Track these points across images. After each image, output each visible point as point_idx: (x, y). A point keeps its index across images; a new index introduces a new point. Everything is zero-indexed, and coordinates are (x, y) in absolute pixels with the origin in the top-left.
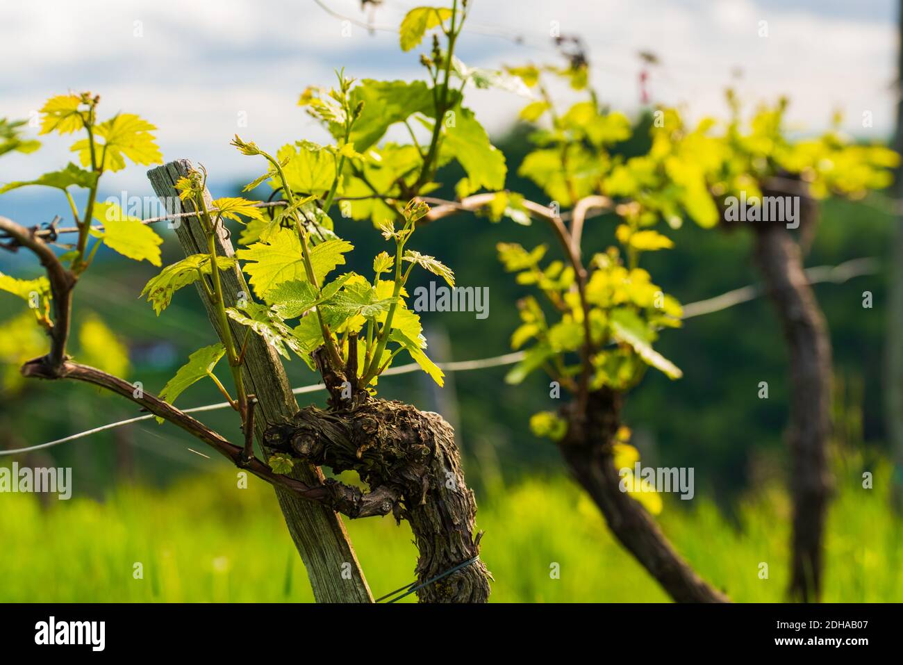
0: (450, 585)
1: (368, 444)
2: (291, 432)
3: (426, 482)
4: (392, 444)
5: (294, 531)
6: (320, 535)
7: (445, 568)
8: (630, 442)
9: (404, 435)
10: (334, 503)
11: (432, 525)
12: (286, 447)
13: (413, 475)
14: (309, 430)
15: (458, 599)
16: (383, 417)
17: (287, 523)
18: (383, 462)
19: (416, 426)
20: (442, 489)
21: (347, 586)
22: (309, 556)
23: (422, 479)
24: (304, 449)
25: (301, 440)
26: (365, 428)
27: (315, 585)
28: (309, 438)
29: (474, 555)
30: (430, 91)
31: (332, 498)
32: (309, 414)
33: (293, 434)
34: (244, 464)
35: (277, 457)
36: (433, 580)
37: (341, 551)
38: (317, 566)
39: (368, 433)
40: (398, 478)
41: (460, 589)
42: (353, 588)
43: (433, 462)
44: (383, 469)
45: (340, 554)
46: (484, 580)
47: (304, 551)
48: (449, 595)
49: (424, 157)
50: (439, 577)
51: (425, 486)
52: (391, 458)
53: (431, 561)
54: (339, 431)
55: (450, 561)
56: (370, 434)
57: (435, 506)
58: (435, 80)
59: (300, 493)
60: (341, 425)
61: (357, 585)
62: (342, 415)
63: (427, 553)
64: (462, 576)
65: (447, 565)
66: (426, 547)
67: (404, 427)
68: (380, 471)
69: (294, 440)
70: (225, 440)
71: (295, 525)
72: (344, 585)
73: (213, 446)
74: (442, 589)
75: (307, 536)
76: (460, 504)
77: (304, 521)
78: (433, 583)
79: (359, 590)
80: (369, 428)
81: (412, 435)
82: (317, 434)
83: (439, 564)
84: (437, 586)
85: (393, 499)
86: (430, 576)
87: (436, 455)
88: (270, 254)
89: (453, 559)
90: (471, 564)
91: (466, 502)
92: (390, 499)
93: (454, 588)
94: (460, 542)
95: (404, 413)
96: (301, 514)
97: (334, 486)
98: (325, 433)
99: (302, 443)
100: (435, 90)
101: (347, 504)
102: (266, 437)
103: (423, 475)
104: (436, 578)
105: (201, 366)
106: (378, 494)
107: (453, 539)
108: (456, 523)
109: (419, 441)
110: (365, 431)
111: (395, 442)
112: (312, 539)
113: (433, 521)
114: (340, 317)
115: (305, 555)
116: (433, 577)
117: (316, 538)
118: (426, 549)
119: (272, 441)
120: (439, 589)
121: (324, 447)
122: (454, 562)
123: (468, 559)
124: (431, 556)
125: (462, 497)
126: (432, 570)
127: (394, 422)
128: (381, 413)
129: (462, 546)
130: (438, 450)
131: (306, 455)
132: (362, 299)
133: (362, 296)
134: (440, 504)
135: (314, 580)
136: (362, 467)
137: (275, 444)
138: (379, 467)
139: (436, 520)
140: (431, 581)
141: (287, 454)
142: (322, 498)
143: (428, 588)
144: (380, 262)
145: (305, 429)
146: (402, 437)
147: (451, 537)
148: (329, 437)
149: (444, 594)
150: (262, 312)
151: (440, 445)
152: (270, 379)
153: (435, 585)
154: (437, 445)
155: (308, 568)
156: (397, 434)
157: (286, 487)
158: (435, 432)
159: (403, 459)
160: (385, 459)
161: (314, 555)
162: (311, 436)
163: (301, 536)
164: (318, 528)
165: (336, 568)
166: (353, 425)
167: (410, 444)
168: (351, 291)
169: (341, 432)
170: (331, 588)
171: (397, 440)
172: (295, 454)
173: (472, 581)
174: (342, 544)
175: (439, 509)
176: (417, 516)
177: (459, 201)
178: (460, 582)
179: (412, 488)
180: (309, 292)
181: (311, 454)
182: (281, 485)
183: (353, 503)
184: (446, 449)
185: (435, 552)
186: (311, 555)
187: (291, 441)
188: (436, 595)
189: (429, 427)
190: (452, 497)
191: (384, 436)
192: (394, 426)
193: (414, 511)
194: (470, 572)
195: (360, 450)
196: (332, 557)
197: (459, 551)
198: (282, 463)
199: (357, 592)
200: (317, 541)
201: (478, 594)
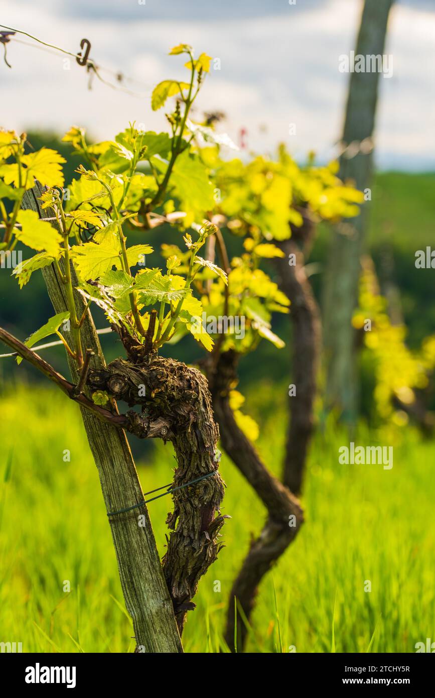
0: (199, 489)
1: (160, 388)
2: (107, 376)
3: (192, 417)
4: (173, 389)
5: (92, 444)
6: (112, 448)
7: (196, 476)
8: (238, 389)
9: (181, 383)
10: (131, 427)
11: (191, 446)
12: (105, 387)
13: (183, 411)
14: (121, 376)
15: (204, 498)
16: (169, 370)
17: (88, 438)
18: (166, 401)
19: (188, 377)
20: (199, 422)
21: (127, 485)
22: (102, 462)
23: (188, 414)
24: (117, 388)
25: (114, 382)
26: (159, 377)
27: (103, 482)
28: (121, 381)
29: (216, 469)
30: (170, 139)
31: (130, 424)
32: (120, 364)
33: (109, 378)
34: (75, 396)
35: (98, 393)
36: (187, 485)
37: (126, 460)
38: (107, 469)
39: (161, 380)
40: (172, 412)
41: (205, 491)
42: (131, 486)
43: (196, 403)
44: (165, 406)
45: (125, 463)
46: (221, 486)
47: (98, 458)
48: (198, 495)
49: (159, 186)
50: (191, 483)
51: (191, 420)
52: (171, 398)
53: (186, 472)
54: (140, 377)
55: (200, 472)
56: (162, 381)
57: (194, 433)
58: (174, 133)
59: (108, 418)
60: (141, 374)
61: (135, 484)
62: (142, 367)
63: (184, 465)
64: (208, 482)
65: (198, 475)
66: (184, 461)
67: (181, 378)
68: (163, 407)
69: (110, 382)
70: (64, 379)
71: (94, 441)
72: (126, 484)
73: (57, 382)
74: (194, 491)
75: (102, 448)
76: (211, 433)
77: (102, 438)
78: (187, 486)
79: (136, 488)
80: (162, 377)
81: (186, 384)
82: (126, 379)
83: (192, 473)
84: (190, 488)
85: (168, 427)
86: (186, 481)
87: (199, 399)
88: (96, 250)
89: (203, 470)
90: (214, 475)
91: (214, 432)
92: (167, 427)
93: (202, 490)
94: (208, 459)
95: (181, 368)
96: (99, 432)
97: (134, 415)
98: (131, 379)
99: (115, 385)
100: (173, 139)
101: (140, 428)
102: (90, 379)
103: (189, 412)
104: (189, 483)
105: (53, 326)
106: (159, 423)
107: (204, 457)
108: (207, 446)
109: (190, 387)
110: (159, 379)
111: (175, 388)
112: (105, 451)
113: (192, 444)
114: (152, 300)
115: (99, 461)
116: (187, 482)
117: (108, 449)
118: (184, 462)
119: (94, 381)
120: (192, 491)
121: (129, 389)
122: (203, 473)
123: (213, 471)
124: (187, 468)
125: (212, 428)
126: (187, 477)
127: (176, 374)
128: (168, 367)
129: (209, 462)
130: (201, 395)
131: (117, 392)
132: (164, 287)
133: (164, 286)
134: (197, 432)
135: (103, 479)
136: (152, 403)
137: (97, 384)
138: (163, 405)
139: (194, 443)
140: (185, 485)
141: (105, 391)
142: (122, 423)
143: (183, 490)
144: (172, 262)
145: (118, 375)
146: (180, 385)
147: (202, 456)
148: (134, 381)
149: (195, 495)
150: (95, 291)
151: (201, 391)
152: (88, 337)
153: (188, 488)
154: (200, 391)
155: (99, 471)
156: (177, 383)
157: (99, 414)
158: (199, 383)
159: (178, 400)
160: (168, 399)
161: (105, 462)
162: (122, 380)
163: (97, 448)
164: (111, 442)
165: (121, 472)
166: (150, 374)
167: (184, 390)
168: (155, 281)
169: (141, 379)
170: (116, 485)
171: (177, 386)
172: (110, 392)
173: (214, 487)
174: (127, 455)
175: (196, 436)
176: (180, 440)
177: (165, 216)
178: (206, 487)
179: (181, 420)
180: (126, 279)
181: (121, 392)
182: (96, 412)
183: (144, 428)
184: (205, 394)
185: (190, 465)
186: (103, 461)
187: (108, 382)
188: (188, 495)
189: (196, 379)
190: (206, 428)
191: (170, 383)
192: (175, 377)
193: (178, 436)
194: (213, 480)
195: (154, 392)
196: (119, 464)
197: (207, 466)
198: (101, 398)
199: (134, 489)
200: (109, 452)
201: (217, 496)
